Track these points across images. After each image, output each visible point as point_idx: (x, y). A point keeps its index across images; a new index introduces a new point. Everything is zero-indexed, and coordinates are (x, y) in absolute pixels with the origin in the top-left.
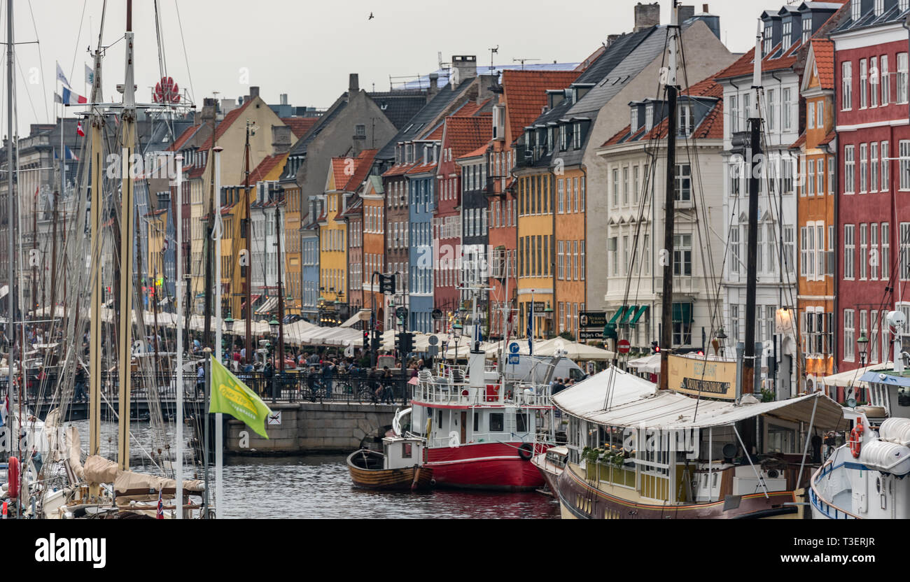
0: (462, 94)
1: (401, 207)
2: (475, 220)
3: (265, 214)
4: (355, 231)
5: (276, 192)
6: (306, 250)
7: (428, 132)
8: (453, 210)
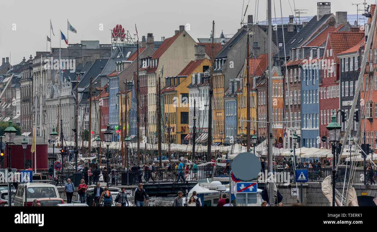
0: (325, 22)
1: (295, 83)
2: (349, 87)
3: (199, 90)
4: (262, 96)
5: (206, 78)
6: (227, 108)
7: (307, 43)
8: (335, 83)
